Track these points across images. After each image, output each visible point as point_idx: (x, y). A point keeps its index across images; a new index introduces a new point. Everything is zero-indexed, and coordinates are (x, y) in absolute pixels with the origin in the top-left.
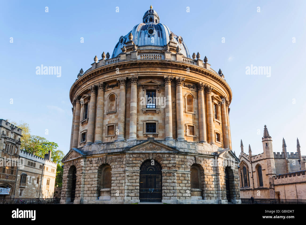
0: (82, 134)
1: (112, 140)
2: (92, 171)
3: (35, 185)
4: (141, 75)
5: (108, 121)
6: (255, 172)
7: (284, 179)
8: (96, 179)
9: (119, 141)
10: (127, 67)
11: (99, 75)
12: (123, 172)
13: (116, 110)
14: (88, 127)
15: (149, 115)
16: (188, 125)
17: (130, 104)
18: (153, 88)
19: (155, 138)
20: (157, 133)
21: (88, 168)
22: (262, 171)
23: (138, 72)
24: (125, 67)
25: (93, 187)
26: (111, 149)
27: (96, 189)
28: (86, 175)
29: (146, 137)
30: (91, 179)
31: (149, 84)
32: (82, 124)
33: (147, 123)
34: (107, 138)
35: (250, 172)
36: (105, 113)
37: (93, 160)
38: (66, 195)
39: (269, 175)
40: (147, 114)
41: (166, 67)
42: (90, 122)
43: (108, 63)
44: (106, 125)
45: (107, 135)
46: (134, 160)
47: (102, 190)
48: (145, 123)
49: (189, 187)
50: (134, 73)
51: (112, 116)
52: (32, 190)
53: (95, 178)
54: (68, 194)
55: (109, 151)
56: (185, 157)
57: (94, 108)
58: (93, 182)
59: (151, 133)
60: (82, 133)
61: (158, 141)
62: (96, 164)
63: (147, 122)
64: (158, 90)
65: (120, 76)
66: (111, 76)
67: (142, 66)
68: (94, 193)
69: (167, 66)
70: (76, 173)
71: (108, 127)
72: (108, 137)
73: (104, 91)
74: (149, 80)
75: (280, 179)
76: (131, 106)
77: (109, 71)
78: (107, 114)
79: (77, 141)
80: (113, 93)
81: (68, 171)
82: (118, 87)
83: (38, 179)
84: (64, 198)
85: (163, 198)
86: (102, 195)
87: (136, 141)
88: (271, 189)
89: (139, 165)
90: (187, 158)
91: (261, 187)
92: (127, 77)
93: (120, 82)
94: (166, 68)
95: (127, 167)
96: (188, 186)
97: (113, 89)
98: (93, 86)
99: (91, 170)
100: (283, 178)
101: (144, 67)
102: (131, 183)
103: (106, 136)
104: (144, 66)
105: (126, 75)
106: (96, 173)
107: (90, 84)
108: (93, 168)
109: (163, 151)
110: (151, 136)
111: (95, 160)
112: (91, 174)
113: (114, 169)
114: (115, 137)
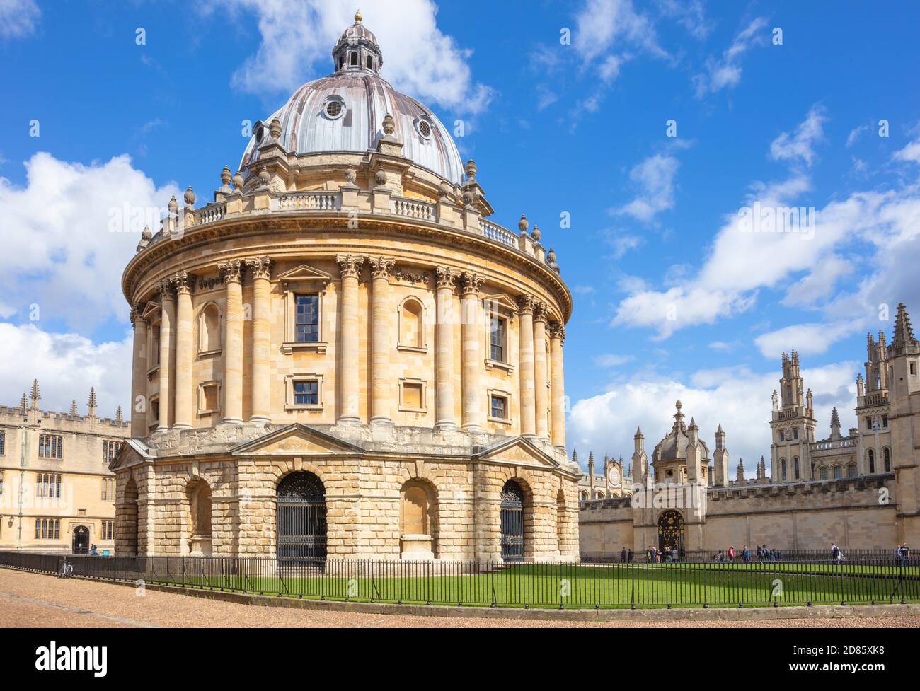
1: (419, 420)
4: (488, 276)
5: (403, 371)
9: (451, 428)
15: (495, 376)
20: (509, 422)
25: (388, 530)
26: (434, 446)
30: (383, 511)
37: (383, 465)
48: (490, 393)
50: (476, 266)
51: (413, 358)
53: (393, 510)
55: (429, 451)
58: (390, 519)
59: (500, 420)
62: (394, 477)
63: (495, 393)
64: (511, 323)
65: (444, 261)
67: (493, 256)
70: (325, 494)
71: (406, 384)
72: (407, 413)
74: (502, 296)
80: (415, 296)
87: (487, 436)
89: (500, 489)
92: (464, 271)
95: (482, 491)
97: (414, 286)
99: (380, 489)
103: (401, 408)
105: (460, 266)
106: (396, 498)
108: (386, 485)
109: (535, 463)
110: (500, 426)
111: (388, 467)
112: (382, 499)
113: (445, 492)
114: (426, 414)
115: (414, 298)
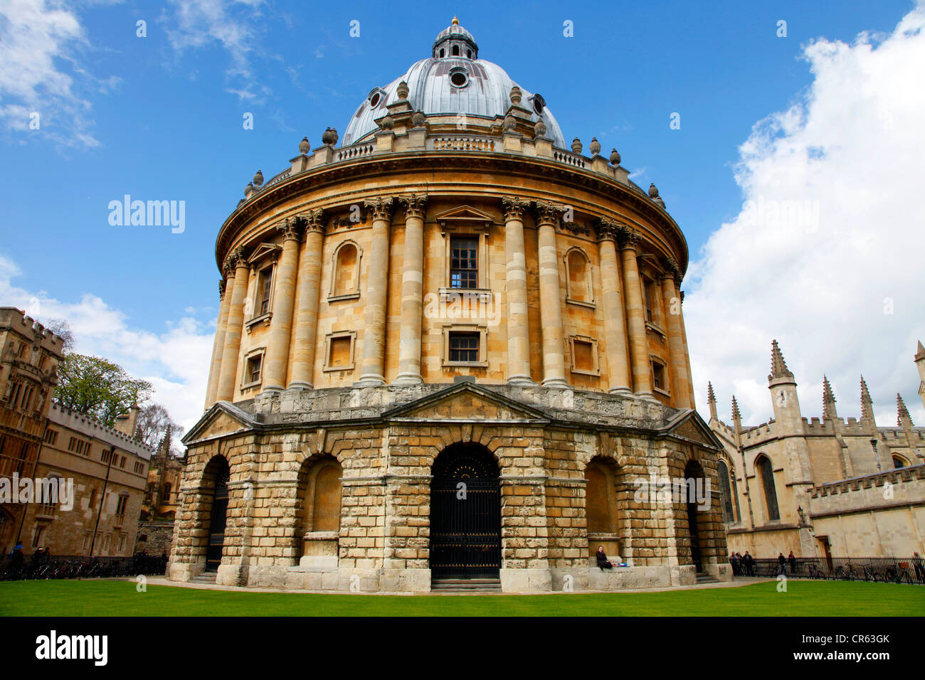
0: (249, 359)
1: (344, 380)
2: (281, 475)
3: (83, 512)
4: (434, 191)
5: (333, 325)
6: (753, 477)
7: (838, 497)
8: (293, 501)
9: (367, 384)
10: (395, 169)
11: (311, 191)
12: (380, 482)
13: (358, 292)
14: (268, 340)
16: (575, 338)
17: (402, 275)
18: (471, 231)
19: (478, 376)
20: (481, 362)
21: (267, 467)
22: (774, 474)
23: (427, 185)
24: (389, 170)
26: (342, 409)
27: (290, 531)
28: (260, 485)
29: (451, 376)
30: (277, 500)
31: (458, 218)
32: (251, 329)
33: (451, 334)
34: (328, 375)
35: (738, 477)
36: (324, 300)
37: (284, 440)
38: (192, 550)
39: (794, 486)
41: (509, 171)
42: (276, 323)
43: (341, 156)
44: (327, 335)
45: (327, 365)
46: (413, 444)
47: (311, 535)
48: (447, 331)
49: (583, 528)
50: (416, 185)
51: (344, 309)
52: (73, 529)
53: (290, 497)
54: (198, 546)
55: (333, 417)
56: (570, 435)
57: (291, 285)
58: (283, 509)
59: (465, 363)
60: (251, 355)
61: (486, 388)
62: (294, 454)
63: (454, 329)
64: (486, 237)
65: (375, 193)
66: (349, 194)
67: (441, 168)
68: (283, 544)
69: (512, 170)
70: (229, 481)
71: (334, 340)
72: (332, 374)
73: (324, 235)
74: (461, 209)
75: (826, 498)
76: (404, 281)
77: (343, 179)
78: (330, 302)
79: (232, 381)
80: (350, 240)
81: (201, 474)
82: (366, 225)
83: (94, 492)
84: (185, 557)
85: (505, 562)
86: (309, 552)
87: (419, 388)
88: (803, 529)
89: (430, 461)
90: (576, 440)
91: (774, 523)
92: (397, 196)
93: (372, 212)
94: (507, 175)
95: (394, 465)
96: (579, 525)
97: (351, 229)
98: (292, 220)
99: (276, 471)
100: (834, 493)
101: (447, 171)
102: (403, 515)
103: (327, 369)
104: (446, 168)
105: (393, 192)
106: (293, 482)
107: (283, 213)
108: (283, 466)
109: (505, 417)
110: (466, 373)
111: (289, 441)
112: (277, 485)
113: (350, 470)
114: (354, 372)
115: (350, 243)
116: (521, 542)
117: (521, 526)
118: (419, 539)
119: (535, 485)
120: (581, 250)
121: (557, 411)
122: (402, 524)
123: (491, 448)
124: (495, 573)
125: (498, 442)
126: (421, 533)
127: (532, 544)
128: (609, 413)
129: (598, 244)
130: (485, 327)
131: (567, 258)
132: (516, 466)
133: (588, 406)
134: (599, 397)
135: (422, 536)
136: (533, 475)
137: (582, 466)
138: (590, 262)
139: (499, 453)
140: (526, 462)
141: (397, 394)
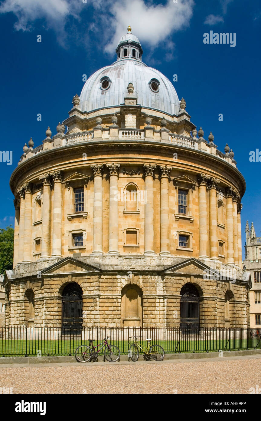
1: (39, 259)
2: (20, 298)
12: (43, 299)
16: (127, 230)
18: (80, 184)
19: (82, 252)
20: (84, 247)
21: (16, 295)
23: (60, 165)
29: (72, 254)
31: (73, 179)
40: (73, 222)
43: (35, 153)
46: (52, 284)
48: (71, 234)
50: (56, 166)
55: (32, 274)
56: (114, 276)
63: (73, 232)
64: (86, 186)
85: (83, 329)
90: (117, 278)
93: (42, 182)
96: (116, 314)
102: (49, 312)
104: (67, 155)
105: (48, 171)
110: (77, 251)
113: (36, 295)
116: (89, 320)
117: (89, 315)
118: (54, 320)
119: (95, 298)
120: (134, 184)
121: (108, 265)
122: (49, 315)
123: (79, 283)
124: (80, 333)
125: (82, 281)
126: (55, 318)
127: (92, 322)
128: (137, 264)
129: (144, 178)
130: (85, 230)
131: (126, 189)
132: (88, 291)
133: (125, 262)
134: (132, 257)
135: (55, 319)
136: (94, 294)
137: (120, 289)
138: (139, 189)
139: (82, 285)
140: (92, 289)
141: (50, 263)
